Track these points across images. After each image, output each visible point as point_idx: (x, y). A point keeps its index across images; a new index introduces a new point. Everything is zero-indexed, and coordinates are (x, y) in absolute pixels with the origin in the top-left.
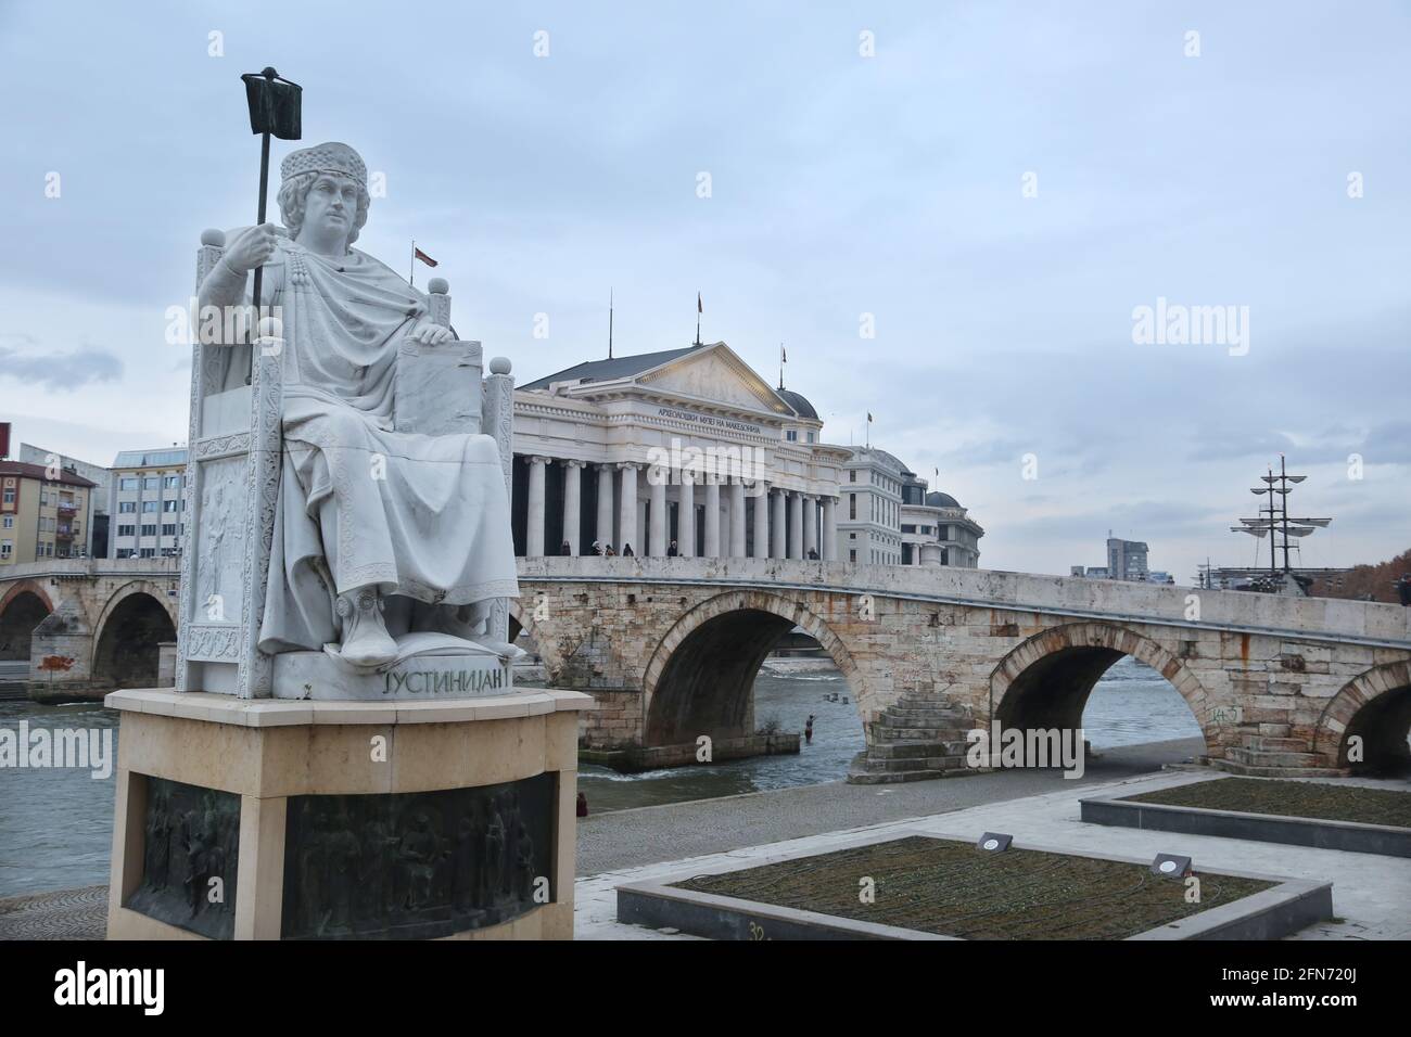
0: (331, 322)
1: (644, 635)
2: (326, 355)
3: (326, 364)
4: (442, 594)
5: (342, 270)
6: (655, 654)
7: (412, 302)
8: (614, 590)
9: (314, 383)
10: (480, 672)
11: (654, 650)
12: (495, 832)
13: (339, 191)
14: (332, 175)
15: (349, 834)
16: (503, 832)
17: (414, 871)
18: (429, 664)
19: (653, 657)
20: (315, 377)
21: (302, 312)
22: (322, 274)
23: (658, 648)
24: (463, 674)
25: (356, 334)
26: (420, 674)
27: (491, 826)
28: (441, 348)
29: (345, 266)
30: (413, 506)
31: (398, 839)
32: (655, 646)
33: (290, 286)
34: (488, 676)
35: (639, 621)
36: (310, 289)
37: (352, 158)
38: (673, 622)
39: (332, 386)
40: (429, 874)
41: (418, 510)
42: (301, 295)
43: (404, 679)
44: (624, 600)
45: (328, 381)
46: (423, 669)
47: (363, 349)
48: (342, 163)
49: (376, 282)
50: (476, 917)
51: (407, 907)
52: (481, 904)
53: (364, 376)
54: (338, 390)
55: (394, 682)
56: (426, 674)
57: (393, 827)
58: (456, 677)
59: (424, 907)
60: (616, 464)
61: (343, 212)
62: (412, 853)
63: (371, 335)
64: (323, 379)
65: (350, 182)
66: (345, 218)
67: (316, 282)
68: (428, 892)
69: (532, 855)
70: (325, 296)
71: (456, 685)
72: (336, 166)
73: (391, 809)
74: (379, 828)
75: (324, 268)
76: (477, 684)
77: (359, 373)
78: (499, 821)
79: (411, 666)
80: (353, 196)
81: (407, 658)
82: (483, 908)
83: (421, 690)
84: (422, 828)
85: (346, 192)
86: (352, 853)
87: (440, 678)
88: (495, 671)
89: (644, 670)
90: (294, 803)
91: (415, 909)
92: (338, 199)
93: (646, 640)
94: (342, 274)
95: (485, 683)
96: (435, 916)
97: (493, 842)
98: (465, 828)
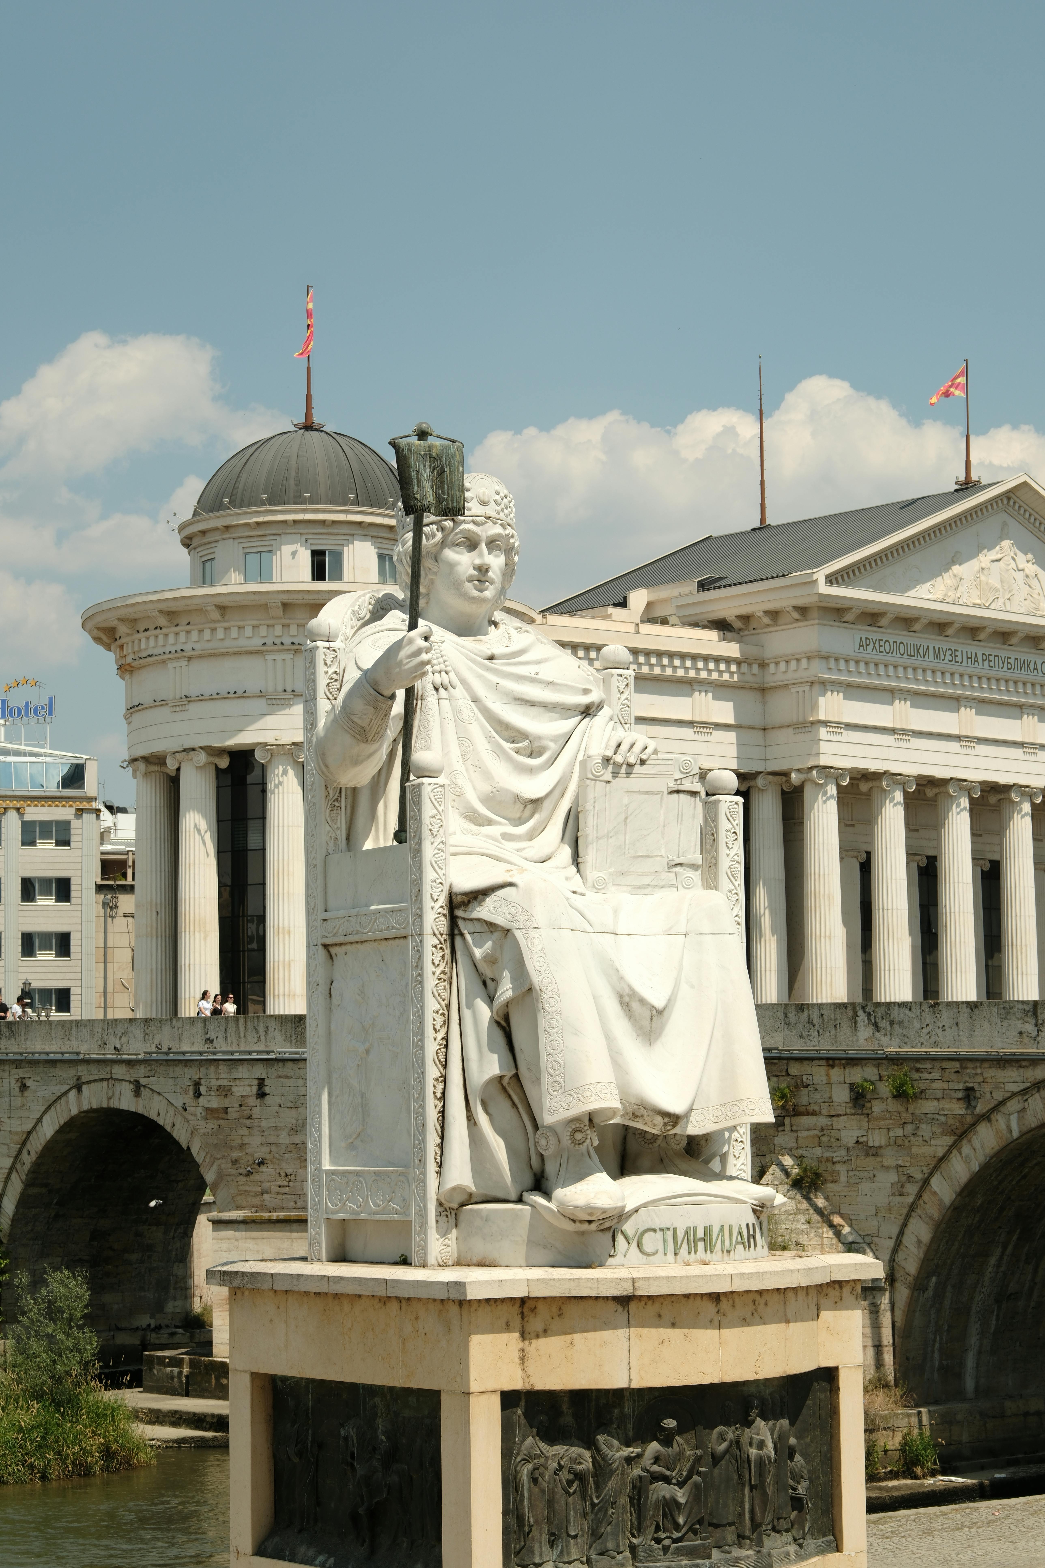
0: (489, 738)
1: (887, 1168)
2: (486, 788)
3: (488, 800)
4: (674, 1119)
5: (491, 658)
6: (912, 1207)
7: (586, 691)
8: (818, 1074)
9: (477, 830)
10: (730, 1227)
11: (910, 1199)
12: (761, 1445)
13: (483, 546)
14: (474, 522)
16: (770, 1445)
17: (662, 1492)
18: (664, 1217)
19: (908, 1216)
21: (451, 729)
22: (470, 668)
23: (919, 1196)
24: (708, 1230)
25: (520, 751)
26: (655, 1231)
27: (755, 1438)
28: (643, 766)
29: (496, 652)
30: (627, 999)
31: (637, 1451)
32: (912, 1189)
33: (431, 692)
34: (740, 1233)
35: (876, 1139)
36: (456, 692)
37: (497, 493)
38: (949, 1140)
39: (494, 830)
41: (635, 1005)
42: (445, 703)
44: (842, 1095)
45: (490, 823)
46: (658, 1224)
47: (531, 771)
53: (535, 811)
54: (503, 835)
55: (622, 1242)
56: (662, 1230)
57: (631, 1434)
58: (700, 1234)
59: (678, 1540)
60: (786, 774)
61: (489, 574)
62: (656, 1468)
63: (540, 754)
64: (484, 822)
65: (497, 530)
67: (463, 682)
68: (681, 1521)
69: (807, 1483)
70: (476, 700)
71: (701, 1245)
75: (471, 660)
76: (727, 1243)
77: (529, 809)
78: (765, 1432)
79: (644, 1220)
80: (501, 548)
81: (635, 1211)
83: (657, 1252)
87: (680, 1235)
88: (748, 1225)
89: (891, 1243)
90: (510, 1398)
91: (666, 1542)
92: (482, 555)
93: (893, 1177)
94: (493, 664)
95: (737, 1243)
96: (691, 1553)
97: (761, 1461)
98: (723, 1438)
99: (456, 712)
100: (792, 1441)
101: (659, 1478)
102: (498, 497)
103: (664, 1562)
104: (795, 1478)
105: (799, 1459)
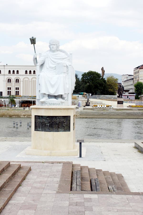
0: (51, 62)
10: (56, 103)
14: (52, 43)
15: (41, 120)
18: (49, 102)
22: (50, 56)
25: (54, 63)
28: (60, 64)
31: (45, 121)
34: (58, 104)
36: (48, 58)
40: (48, 125)
43: (47, 104)
47: (54, 65)
51: (46, 128)
55: (46, 104)
58: (53, 103)
61: (54, 47)
62: (47, 122)
63: (56, 63)
64: (48, 69)
65: (54, 44)
71: (53, 105)
73: (45, 117)
76: (56, 105)
78: (58, 120)
83: (49, 105)
84: (48, 120)
85: (54, 45)
87: (51, 104)
90: (35, 116)
94: (53, 55)
96: (49, 129)
98: (53, 120)
99: (48, 60)
100: (64, 122)
101: (46, 123)
103: (47, 130)
104: (65, 125)
105: (66, 123)
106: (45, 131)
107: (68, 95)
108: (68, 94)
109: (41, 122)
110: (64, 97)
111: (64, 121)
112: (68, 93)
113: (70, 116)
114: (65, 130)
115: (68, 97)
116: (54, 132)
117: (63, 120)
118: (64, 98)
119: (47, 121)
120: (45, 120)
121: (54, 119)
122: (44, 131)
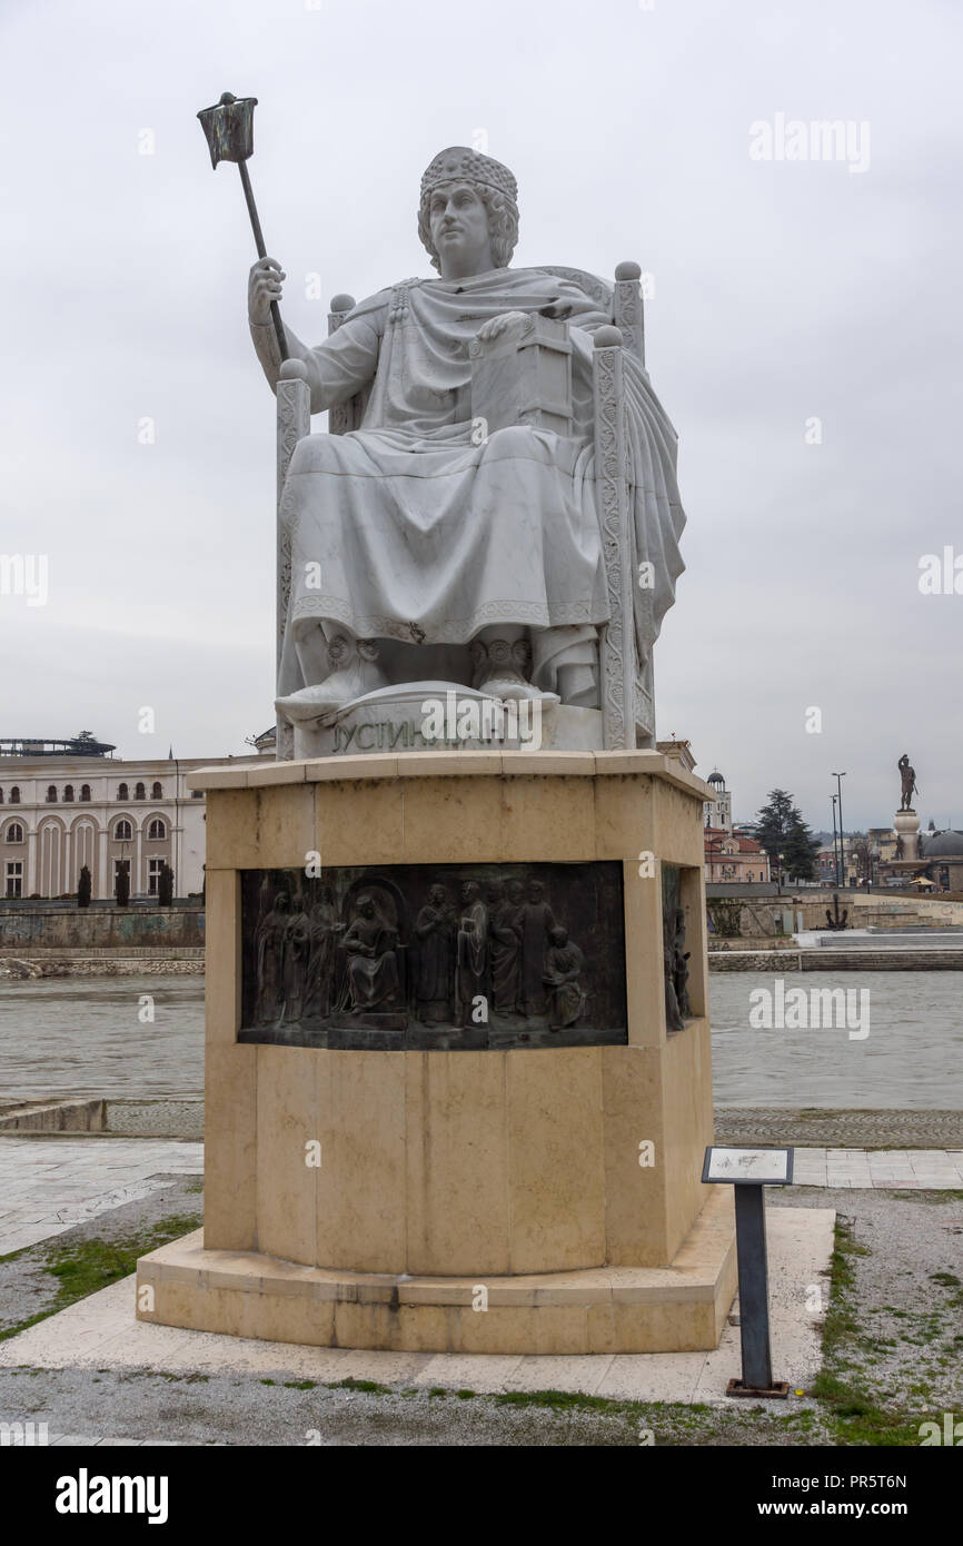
2: (410, 390)
4: (414, 627)
5: (460, 290)
7: (553, 300)
9: (396, 424)
12: (469, 927)
13: (450, 203)
14: (441, 187)
16: (479, 928)
17: (354, 963)
18: (382, 713)
20: (396, 416)
21: (395, 351)
22: (426, 301)
25: (456, 357)
26: (371, 726)
27: (464, 920)
28: (503, 336)
29: (462, 285)
30: (404, 529)
31: (343, 925)
33: (388, 326)
36: (407, 322)
37: (466, 158)
39: (410, 423)
40: (371, 969)
41: (408, 534)
43: (354, 733)
46: (373, 720)
47: (463, 371)
48: (451, 169)
49: (508, 291)
50: (445, 1034)
51: (348, 1007)
52: (459, 1020)
53: (455, 401)
54: (420, 425)
55: (344, 736)
56: (380, 725)
59: (368, 1010)
61: (458, 224)
62: (354, 942)
64: (402, 417)
66: (461, 231)
67: (417, 313)
68: (371, 992)
69: (576, 972)
70: (425, 325)
71: (418, 739)
72: (445, 175)
73: (339, 889)
74: (325, 911)
75: (436, 296)
77: (448, 400)
78: (478, 915)
79: (361, 718)
80: (472, 201)
81: (353, 709)
82: (461, 1026)
85: (462, 199)
86: (303, 938)
87: (396, 730)
90: (249, 880)
91: (356, 1011)
92: (450, 211)
94: (461, 295)
96: (382, 1024)
97: (465, 941)
98: (428, 918)
99: (403, 336)
100: (559, 929)
101: (355, 951)
102: (466, 162)
103: (353, 1029)
104: (562, 966)
105: (573, 947)
106: (336, 1043)
107: (604, 646)
108: (592, 634)
109: (298, 946)
110: (557, 663)
111: (549, 923)
112: (599, 628)
113: (619, 864)
114: (562, 1033)
115: (599, 665)
116: (434, 1056)
117: (545, 906)
118: (560, 671)
119: (358, 922)
120: (345, 917)
121: (438, 904)
122: (331, 1046)
